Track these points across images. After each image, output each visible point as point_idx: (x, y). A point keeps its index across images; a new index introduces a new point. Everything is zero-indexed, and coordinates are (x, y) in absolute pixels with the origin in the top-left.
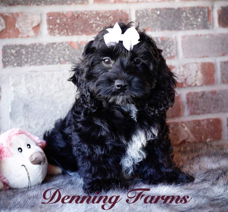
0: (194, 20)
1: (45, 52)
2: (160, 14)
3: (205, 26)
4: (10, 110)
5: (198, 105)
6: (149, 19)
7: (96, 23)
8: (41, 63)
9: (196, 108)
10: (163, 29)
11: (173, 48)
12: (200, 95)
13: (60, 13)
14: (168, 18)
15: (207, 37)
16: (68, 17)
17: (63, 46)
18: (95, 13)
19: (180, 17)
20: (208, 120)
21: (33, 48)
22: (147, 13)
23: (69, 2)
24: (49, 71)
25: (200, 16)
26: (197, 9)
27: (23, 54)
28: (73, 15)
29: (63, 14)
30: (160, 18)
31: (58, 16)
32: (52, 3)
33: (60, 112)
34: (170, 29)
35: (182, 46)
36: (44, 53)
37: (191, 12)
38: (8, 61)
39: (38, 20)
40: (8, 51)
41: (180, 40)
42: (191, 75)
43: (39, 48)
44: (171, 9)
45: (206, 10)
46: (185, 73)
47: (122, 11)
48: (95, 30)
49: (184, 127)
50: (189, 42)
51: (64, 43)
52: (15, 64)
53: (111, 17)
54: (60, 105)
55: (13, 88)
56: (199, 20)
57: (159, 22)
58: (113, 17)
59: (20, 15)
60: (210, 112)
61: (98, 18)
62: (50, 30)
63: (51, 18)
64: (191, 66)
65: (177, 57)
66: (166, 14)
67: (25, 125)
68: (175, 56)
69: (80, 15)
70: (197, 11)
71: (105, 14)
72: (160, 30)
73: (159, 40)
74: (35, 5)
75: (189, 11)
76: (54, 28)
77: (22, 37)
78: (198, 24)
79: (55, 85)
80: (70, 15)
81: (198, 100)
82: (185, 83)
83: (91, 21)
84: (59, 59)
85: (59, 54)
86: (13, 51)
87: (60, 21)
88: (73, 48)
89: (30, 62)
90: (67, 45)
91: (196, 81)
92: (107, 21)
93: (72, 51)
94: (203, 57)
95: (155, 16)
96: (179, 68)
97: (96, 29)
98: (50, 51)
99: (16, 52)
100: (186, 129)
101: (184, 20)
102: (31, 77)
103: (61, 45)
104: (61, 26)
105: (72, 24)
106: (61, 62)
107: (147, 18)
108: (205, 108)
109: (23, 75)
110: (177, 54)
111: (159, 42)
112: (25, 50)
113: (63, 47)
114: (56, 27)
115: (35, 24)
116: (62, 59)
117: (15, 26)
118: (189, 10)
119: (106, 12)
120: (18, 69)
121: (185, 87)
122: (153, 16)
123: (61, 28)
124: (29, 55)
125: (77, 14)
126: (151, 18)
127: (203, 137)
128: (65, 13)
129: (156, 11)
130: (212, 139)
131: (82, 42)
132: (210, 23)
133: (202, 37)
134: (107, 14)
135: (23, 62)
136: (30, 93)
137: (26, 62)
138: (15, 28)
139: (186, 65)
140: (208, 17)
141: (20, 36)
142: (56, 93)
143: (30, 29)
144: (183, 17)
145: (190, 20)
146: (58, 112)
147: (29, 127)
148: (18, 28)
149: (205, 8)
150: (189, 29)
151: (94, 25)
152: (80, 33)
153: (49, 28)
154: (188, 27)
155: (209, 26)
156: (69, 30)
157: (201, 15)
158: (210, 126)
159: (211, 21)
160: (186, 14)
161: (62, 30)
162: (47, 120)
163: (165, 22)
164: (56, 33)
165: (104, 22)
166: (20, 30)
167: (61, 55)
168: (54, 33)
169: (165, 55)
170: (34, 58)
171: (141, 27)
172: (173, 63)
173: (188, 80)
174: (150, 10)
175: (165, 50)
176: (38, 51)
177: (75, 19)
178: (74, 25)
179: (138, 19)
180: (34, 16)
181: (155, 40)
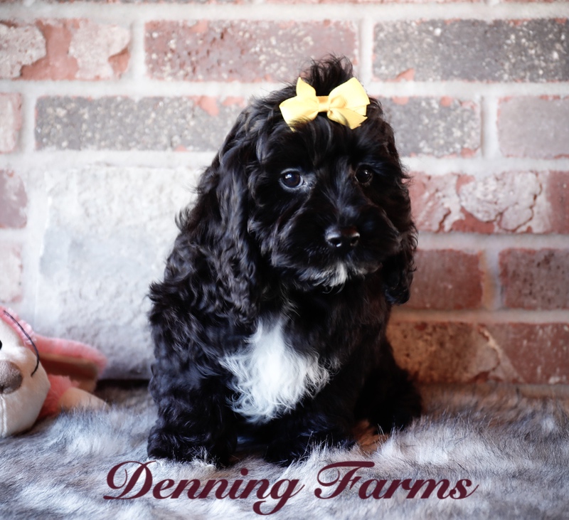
0: (538, 56)
1: (137, 117)
2: (442, 34)
4: (41, 253)
5: (532, 285)
6: (410, 48)
7: (268, 54)
8: (126, 146)
9: (527, 291)
10: (447, 76)
11: (472, 128)
12: (541, 257)
13: (178, 24)
14: (465, 47)
16: (198, 34)
17: (180, 105)
18: (267, 27)
19: (500, 47)
20: (558, 326)
21: (107, 107)
22: (405, 31)
24: (140, 166)
25: (558, 46)
26: (550, 26)
27: (85, 121)
28: (210, 29)
29: (185, 27)
30: (441, 46)
31: (173, 32)
34: (467, 76)
35: (497, 123)
36: (134, 121)
37: (531, 33)
38: (48, 135)
39: (123, 39)
40: (50, 110)
41: (493, 108)
42: (516, 203)
43: (121, 107)
44: (474, 23)
46: (501, 196)
47: (337, 24)
48: (264, 70)
49: (487, 339)
50: (518, 113)
51: (185, 99)
52: (65, 144)
53: (309, 39)
54: (161, 252)
55: (50, 200)
56: (555, 55)
57: (437, 58)
58: (314, 40)
59: (81, 24)
60: (564, 307)
61: (273, 41)
62: (151, 66)
63: (155, 35)
64: (518, 179)
65: (483, 153)
66: (458, 36)
67: (71, 291)
68: (476, 150)
69: (229, 30)
70: (551, 31)
71: (294, 32)
72: (439, 77)
73: (435, 105)
74: (118, 3)
75: (525, 29)
76: (160, 61)
77: (83, 80)
78: (552, 66)
79: (151, 202)
80: (202, 30)
81: (534, 270)
82: (499, 224)
83: (255, 46)
84: (170, 137)
85: (169, 127)
86: (61, 112)
87: (177, 43)
88: (206, 113)
89: (100, 141)
90: (190, 104)
91: (531, 219)
92: (296, 48)
93: (204, 120)
94: (559, 157)
95: (429, 40)
96: (485, 183)
97: (267, 68)
98: (147, 116)
99: (69, 114)
100: (492, 343)
101: (510, 55)
102: (95, 176)
103: (176, 104)
104: (179, 57)
105: (208, 52)
106: (175, 145)
107: (406, 45)
108: (550, 294)
109: (75, 171)
110: (482, 143)
111: (433, 109)
112: (89, 111)
113: (181, 109)
114: (166, 59)
115: (116, 49)
116: (176, 138)
117: (68, 52)
118: (527, 26)
119: (296, 25)
120: (71, 156)
121: (498, 234)
122: (421, 41)
123: (178, 61)
124: (98, 123)
125: (220, 27)
126: (416, 45)
127: (539, 370)
128: (190, 24)
129: (431, 28)
130: (564, 378)
131: (229, 99)
133: (558, 104)
134: (299, 31)
135: (84, 139)
136: (88, 215)
137: (91, 141)
138: (69, 56)
139: (503, 174)
141: (78, 75)
142: (151, 219)
143: (104, 59)
144: (508, 45)
145: (527, 55)
147: (80, 295)
148: (75, 56)
150: (523, 79)
151: (262, 57)
152: (225, 76)
153: (149, 61)
154: (522, 74)
156: (198, 68)
157: (561, 42)
158: (561, 342)
160: (518, 38)
161: (182, 66)
162: (127, 284)
163: (455, 57)
164: (165, 74)
165: (290, 50)
166: (79, 61)
167: (174, 128)
168: (162, 71)
169: (448, 145)
170: (110, 131)
171: (387, 67)
172: (470, 166)
173: (507, 215)
174: (414, 24)
175: (448, 132)
176: (119, 114)
177: (214, 40)
178: (211, 55)
179: (379, 46)
180: (115, 29)
181: (424, 104)
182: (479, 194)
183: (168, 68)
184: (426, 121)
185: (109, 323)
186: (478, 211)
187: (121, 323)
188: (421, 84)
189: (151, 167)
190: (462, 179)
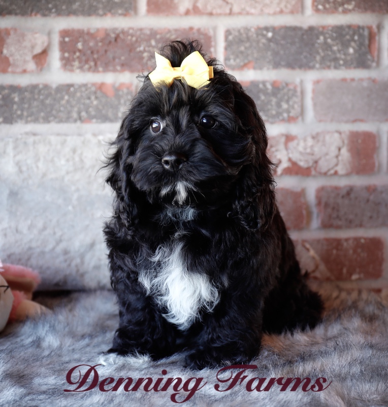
0: (339, 51)
1: (55, 99)
2: (273, 37)
3: (362, 63)
5: (338, 211)
6: (251, 46)
7: (149, 52)
8: (47, 120)
9: (334, 215)
10: (276, 65)
11: (295, 102)
12: (344, 192)
13: (83, 31)
14: (289, 45)
15: (365, 84)
16: (98, 38)
17: (86, 90)
18: (148, 32)
19: (313, 45)
20: (357, 240)
21: (32, 92)
22: (247, 34)
23: (101, 12)
24: (58, 135)
25: (353, 44)
26: (347, 30)
27: (15, 103)
28: (107, 35)
29: (88, 33)
30: (272, 44)
31: (80, 37)
32: (70, 13)
33: (74, 207)
34: (291, 66)
35: (313, 99)
36: (52, 102)
37: (334, 35)
39: (43, 43)
41: (309, 87)
42: (327, 154)
43: (42, 92)
44: (295, 29)
45: (366, 33)
46: (316, 149)
47: (199, 30)
48: (147, 64)
49: (308, 250)
50: (326, 92)
51: (89, 86)
52: (1, 120)
54: (75, 196)
56: (351, 51)
57: (269, 53)
59: (12, 32)
60: (361, 225)
61: (153, 43)
62: (64, 62)
63: (67, 39)
64: (327, 138)
65: (303, 120)
66: (284, 38)
67: (10, 227)
68: (297, 118)
69: (121, 36)
70: (347, 34)
71: (168, 36)
72: (271, 67)
73: (269, 86)
74: (39, 16)
75: (330, 32)
76: (71, 58)
77: (13, 73)
78: (349, 58)
79: (68, 160)
80: (101, 35)
81: (340, 201)
82: (315, 169)
83: (140, 46)
84: (79, 113)
85: (78, 106)
87: (83, 45)
88: (105, 95)
89: (27, 117)
90: (93, 89)
91: (337, 165)
93: (104, 100)
94: (355, 121)
95: (264, 41)
96: (305, 140)
97: (149, 63)
98: (62, 98)
99: (4, 98)
100: (312, 253)
101: (320, 51)
102: (25, 143)
103: (83, 89)
104: (85, 55)
105: (106, 51)
106: (83, 118)
107: (247, 45)
108: (351, 217)
109: (11, 140)
110: (302, 113)
111: (267, 89)
112: (19, 95)
113: (87, 92)
114: (75, 56)
115: (38, 50)
116: (83, 114)
117: (2, 52)
118: (332, 31)
119: (169, 31)
120: (5, 129)
121: (314, 176)
122: (258, 42)
123: (84, 58)
124: (25, 104)
125: (114, 33)
126: (254, 44)
127: (345, 271)
128: (92, 31)
129: (265, 32)
130: (362, 275)
131: (122, 85)
132: (373, 57)
133: (354, 84)
134: (171, 35)
135: (15, 116)
136: (21, 172)
137: (20, 117)
138: (3, 56)
139: (318, 134)
140: (369, 46)
141: (10, 69)
142: (68, 173)
143: (29, 57)
144: (319, 44)
145: (332, 51)
146: (70, 208)
148: (7, 56)
149: (363, 28)
150: (329, 67)
151: (145, 55)
152: (119, 68)
153: (62, 58)
154: (328, 64)
155: (369, 63)
156: (99, 63)
157: (355, 41)
158: (359, 250)
159: (376, 54)
160: (325, 39)
161: (87, 62)
162: (51, 221)
163: (282, 52)
164: (75, 68)
166: (11, 59)
167: (82, 106)
168: (72, 66)
169: (279, 114)
170: (34, 110)
171: (235, 60)
172: (294, 129)
173: (321, 163)
174: (253, 30)
175: (279, 105)
176: (41, 97)
177: (110, 42)
178: (109, 53)
179: (229, 45)
180: (37, 36)
181: (261, 86)
182: (301, 148)
183: (76, 63)
184: (263, 97)
185: (38, 250)
186: (301, 160)
187: (47, 249)
188: (259, 72)
189: (66, 135)
190: (289, 138)
